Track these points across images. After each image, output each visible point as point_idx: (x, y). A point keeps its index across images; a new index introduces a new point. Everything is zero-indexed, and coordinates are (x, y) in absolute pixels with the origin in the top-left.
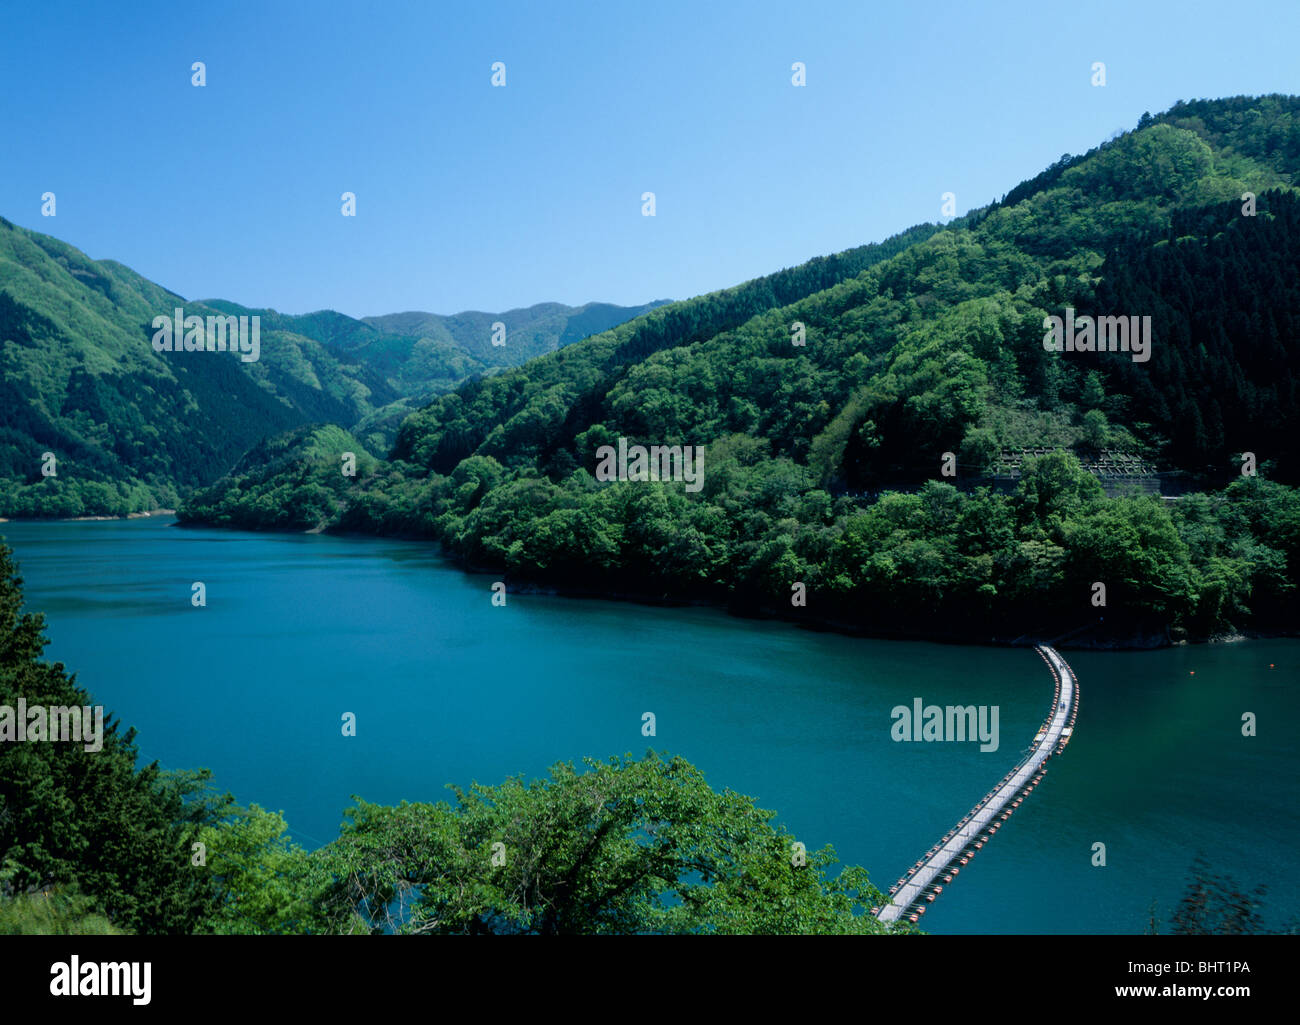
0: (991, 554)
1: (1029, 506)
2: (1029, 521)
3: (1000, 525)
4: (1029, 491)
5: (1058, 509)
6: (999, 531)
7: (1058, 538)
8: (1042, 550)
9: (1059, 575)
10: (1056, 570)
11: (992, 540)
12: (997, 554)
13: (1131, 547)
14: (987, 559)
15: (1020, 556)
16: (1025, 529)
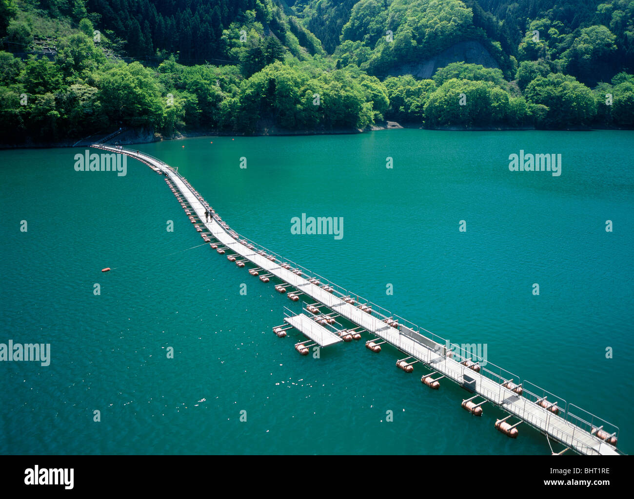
0: (52, 93)
1: (69, 65)
2: (70, 74)
3: (54, 76)
4: (67, 56)
5: (87, 67)
6: (54, 80)
7: (91, 83)
8: (85, 89)
9: (98, 103)
10: (94, 101)
11: (50, 85)
12: (57, 92)
13: (135, 88)
14: (49, 96)
15: (72, 93)
16: (69, 79)
